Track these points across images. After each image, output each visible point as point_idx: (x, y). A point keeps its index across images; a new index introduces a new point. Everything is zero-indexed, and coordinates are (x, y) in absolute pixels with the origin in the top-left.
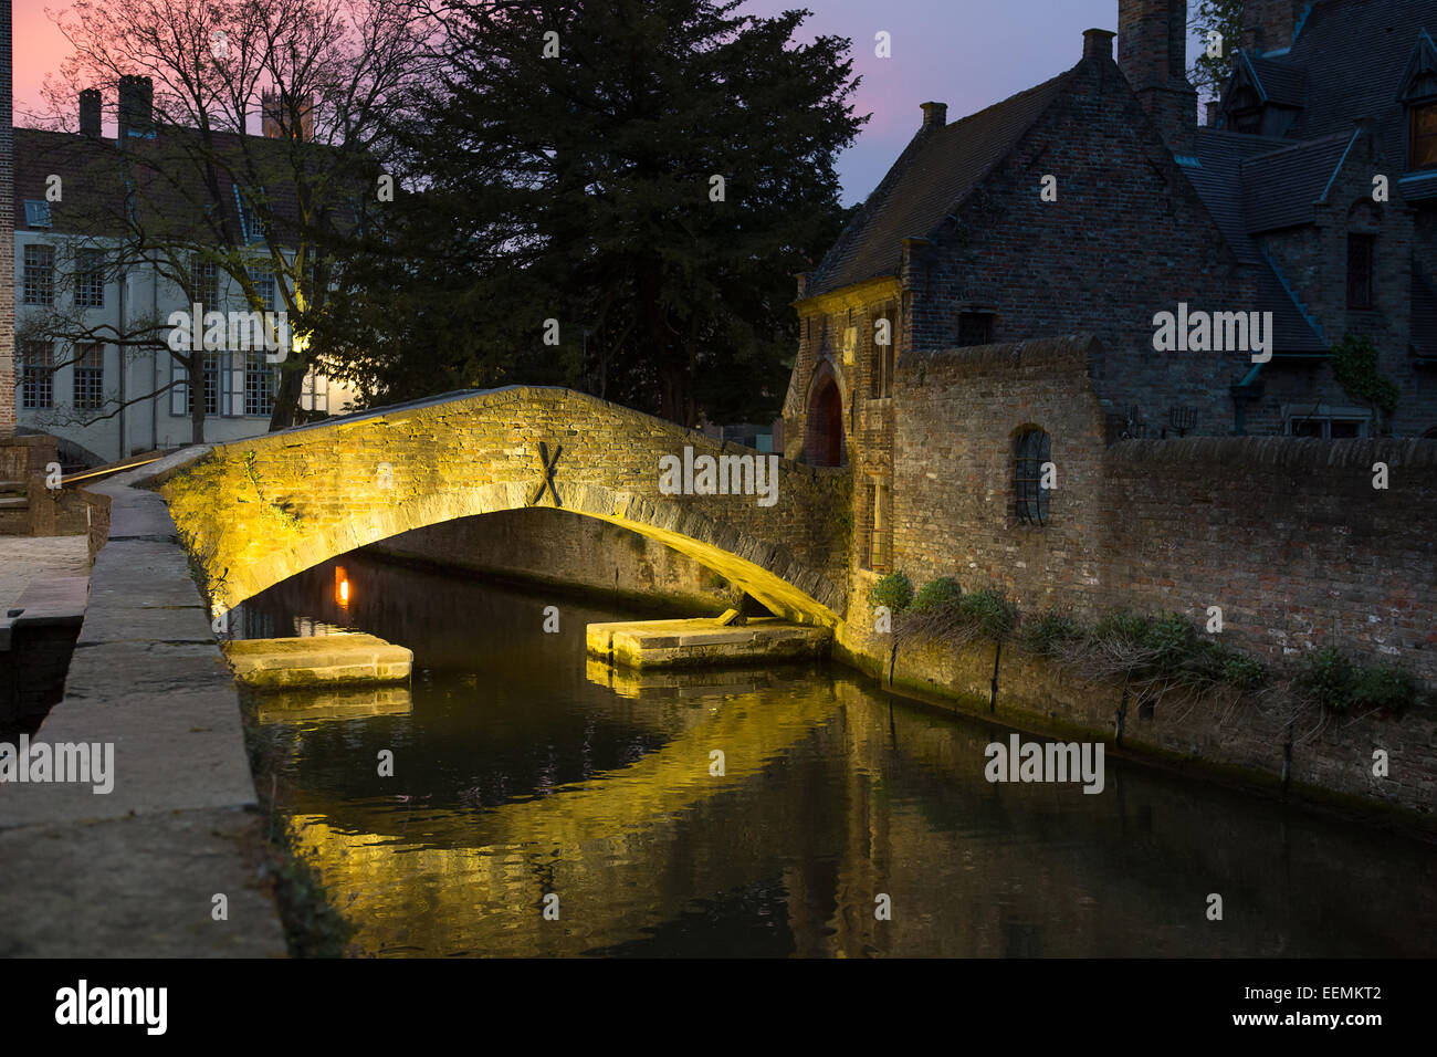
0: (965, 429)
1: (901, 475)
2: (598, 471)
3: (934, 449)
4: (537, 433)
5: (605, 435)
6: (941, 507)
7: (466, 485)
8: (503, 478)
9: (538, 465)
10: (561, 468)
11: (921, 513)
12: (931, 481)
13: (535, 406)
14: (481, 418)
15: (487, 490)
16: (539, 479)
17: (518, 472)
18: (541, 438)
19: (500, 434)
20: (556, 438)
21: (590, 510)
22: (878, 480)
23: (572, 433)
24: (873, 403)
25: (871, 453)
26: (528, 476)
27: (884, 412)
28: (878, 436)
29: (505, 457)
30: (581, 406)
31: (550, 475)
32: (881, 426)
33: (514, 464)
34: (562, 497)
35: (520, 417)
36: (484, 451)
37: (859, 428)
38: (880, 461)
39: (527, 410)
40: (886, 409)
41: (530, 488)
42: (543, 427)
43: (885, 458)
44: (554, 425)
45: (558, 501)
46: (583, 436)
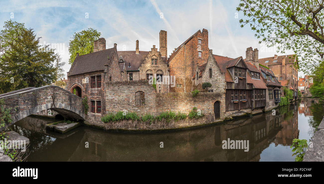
0: (124, 92)
1: (108, 99)
2: (61, 100)
3: (116, 95)
4: (52, 93)
5: (61, 94)
6: (118, 103)
7: (41, 104)
8: (47, 103)
9: (52, 100)
10: (56, 100)
11: (113, 105)
12: (116, 100)
13: (52, 88)
14: (44, 91)
15: (45, 105)
16: (52, 103)
17: (49, 101)
18: (53, 95)
19: (47, 94)
20: (55, 95)
21: (60, 108)
22: (96, 100)
23: (57, 94)
24: (93, 89)
25: (93, 96)
26: (51, 102)
27: (98, 90)
28: (96, 94)
29: (47, 99)
30: (58, 88)
31: (54, 102)
32: (97, 92)
33: (49, 100)
34: (55, 106)
35: (50, 91)
36: (44, 97)
37: (88, 93)
38: (97, 97)
39: (51, 89)
40: (99, 90)
41: (51, 105)
42: (53, 92)
43: (99, 97)
44: (54, 92)
45: (55, 107)
46: (59, 94)
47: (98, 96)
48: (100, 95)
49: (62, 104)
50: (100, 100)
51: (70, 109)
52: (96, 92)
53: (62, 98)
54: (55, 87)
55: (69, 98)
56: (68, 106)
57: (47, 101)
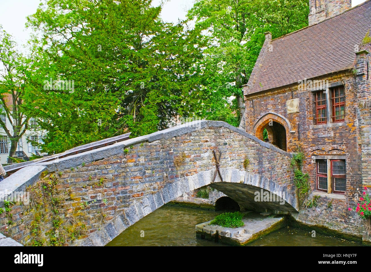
2: (235, 161)
4: (213, 144)
5: (236, 144)
7: (187, 175)
8: (202, 170)
9: (213, 162)
10: (223, 161)
13: (212, 130)
14: (192, 137)
15: (195, 176)
16: (214, 169)
17: (206, 167)
18: (216, 147)
19: (200, 146)
20: (220, 147)
21: (233, 181)
22: (330, 157)
23: (225, 144)
24: (320, 126)
25: (321, 147)
26: (210, 167)
27: (334, 129)
28: (329, 139)
29: (202, 159)
30: (228, 130)
31: (217, 167)
32: (333, 136)
33: (205, 162)
34: (223, 176)
35: (206, 137)
36: (193, 156)
37: (306, 138)
38: (334, 149)
39: (209, 132)
40: (337, 128)
41: (212, 174)
42: (215, 140)
43: (339, 148)
44: (218, 140)
45: (221, 179)
46: (229, 145)
47: (335, 146)
48: (342, 144)
49: (238, 170)
50: (343, 158)
51: (260, 183)
52: (329, 135)
53: (238, 156)
54: (221, 127)
55: (257, 154)
56: (255, 176)
57: (200, 166)
